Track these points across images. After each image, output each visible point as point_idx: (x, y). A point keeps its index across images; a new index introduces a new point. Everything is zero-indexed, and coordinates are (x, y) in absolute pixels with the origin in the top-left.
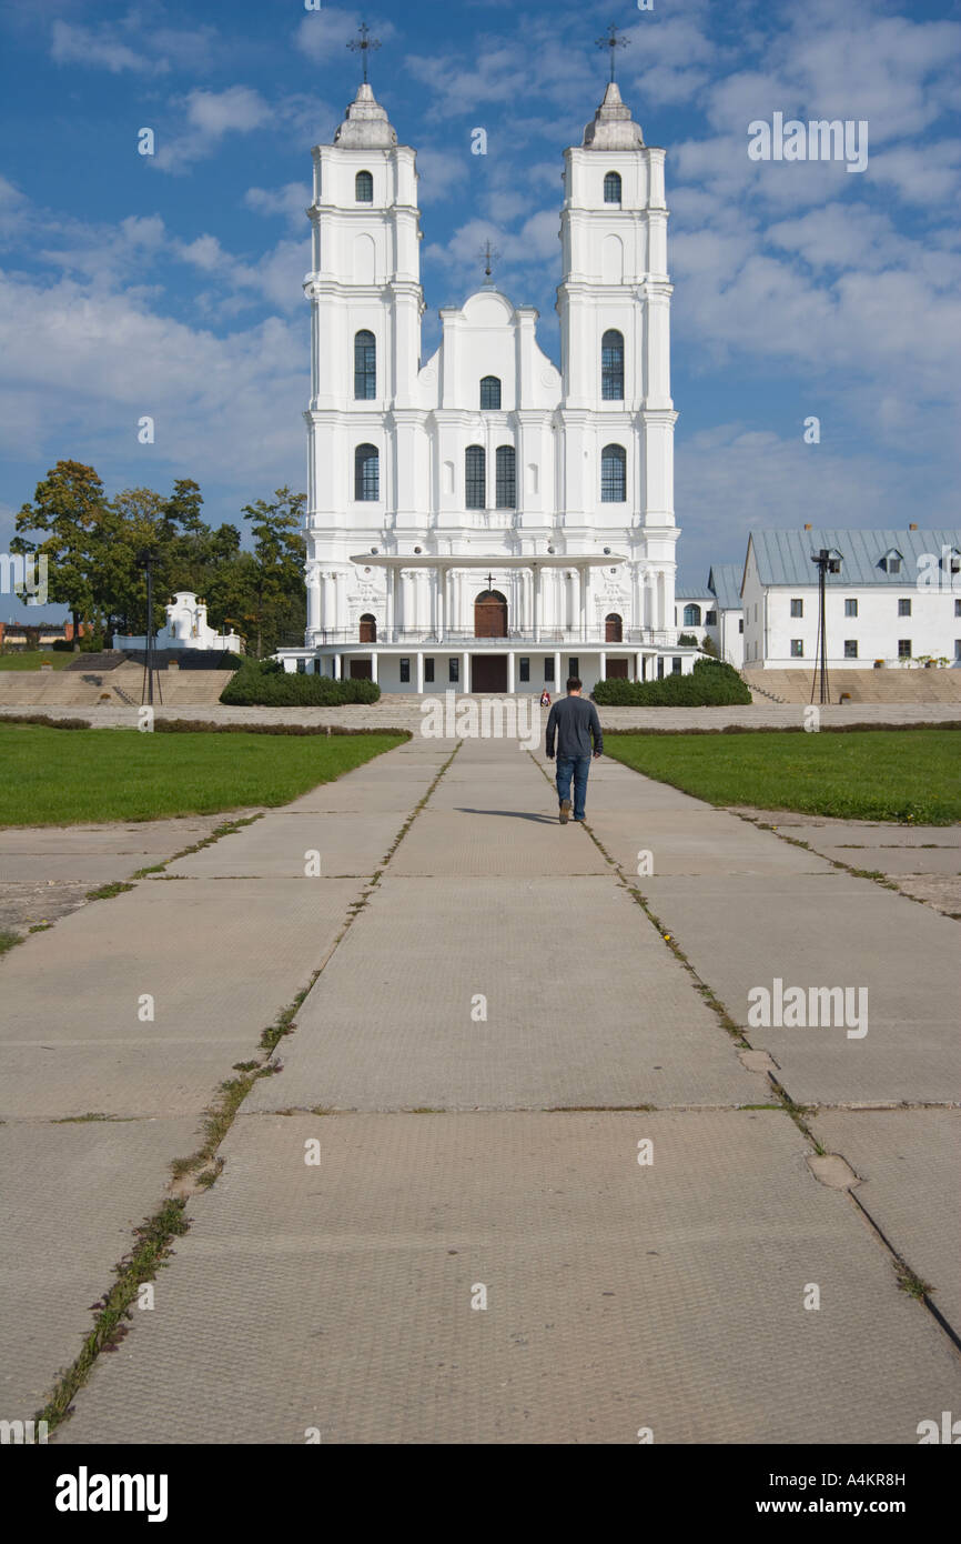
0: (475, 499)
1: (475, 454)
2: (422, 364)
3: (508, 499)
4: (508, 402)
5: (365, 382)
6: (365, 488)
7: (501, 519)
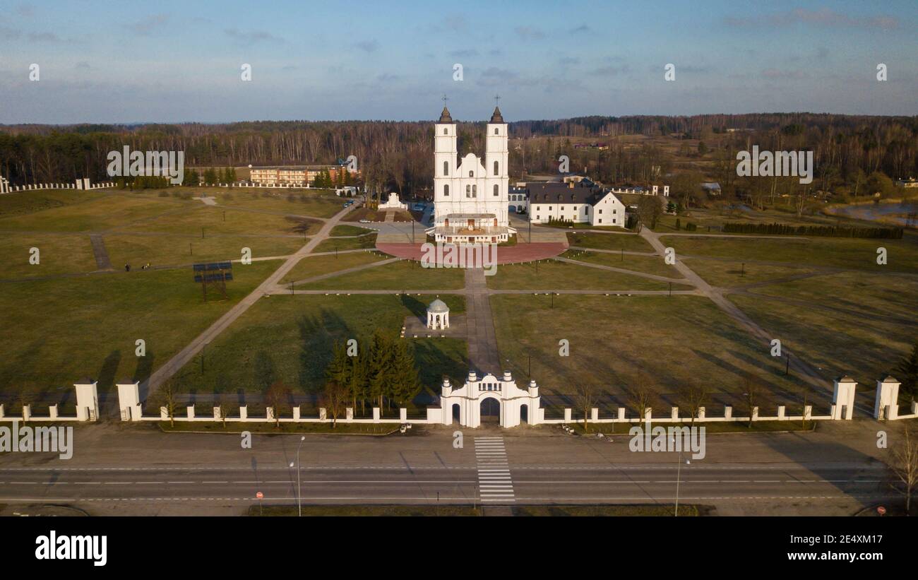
0: (468, 196)
1: (468, 186)
2: (458, 168)
3: (474, 196)
4: (475, 176)
5: (446, 172)
6: (446, 193)
7: (474, 199)
